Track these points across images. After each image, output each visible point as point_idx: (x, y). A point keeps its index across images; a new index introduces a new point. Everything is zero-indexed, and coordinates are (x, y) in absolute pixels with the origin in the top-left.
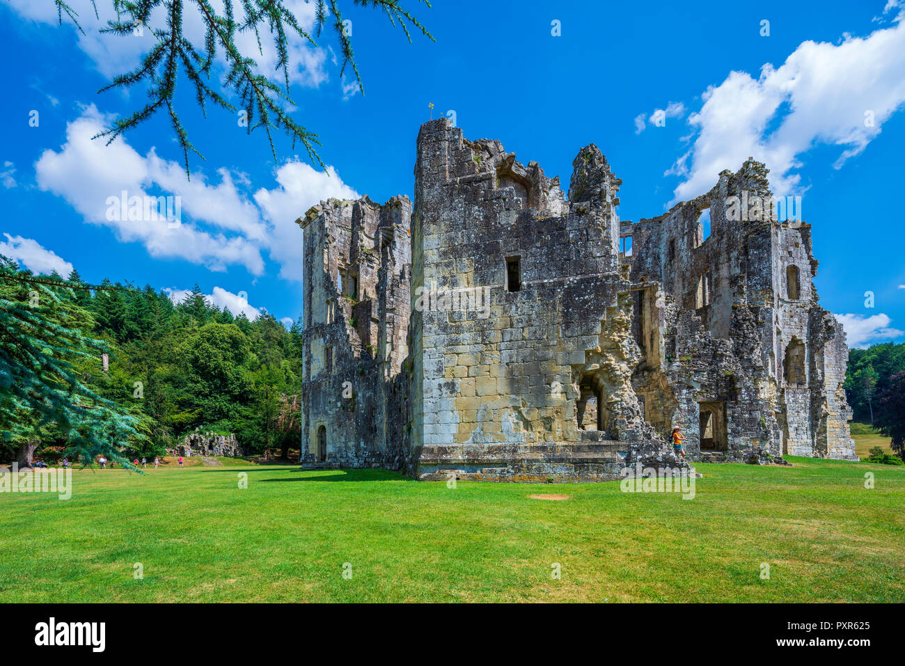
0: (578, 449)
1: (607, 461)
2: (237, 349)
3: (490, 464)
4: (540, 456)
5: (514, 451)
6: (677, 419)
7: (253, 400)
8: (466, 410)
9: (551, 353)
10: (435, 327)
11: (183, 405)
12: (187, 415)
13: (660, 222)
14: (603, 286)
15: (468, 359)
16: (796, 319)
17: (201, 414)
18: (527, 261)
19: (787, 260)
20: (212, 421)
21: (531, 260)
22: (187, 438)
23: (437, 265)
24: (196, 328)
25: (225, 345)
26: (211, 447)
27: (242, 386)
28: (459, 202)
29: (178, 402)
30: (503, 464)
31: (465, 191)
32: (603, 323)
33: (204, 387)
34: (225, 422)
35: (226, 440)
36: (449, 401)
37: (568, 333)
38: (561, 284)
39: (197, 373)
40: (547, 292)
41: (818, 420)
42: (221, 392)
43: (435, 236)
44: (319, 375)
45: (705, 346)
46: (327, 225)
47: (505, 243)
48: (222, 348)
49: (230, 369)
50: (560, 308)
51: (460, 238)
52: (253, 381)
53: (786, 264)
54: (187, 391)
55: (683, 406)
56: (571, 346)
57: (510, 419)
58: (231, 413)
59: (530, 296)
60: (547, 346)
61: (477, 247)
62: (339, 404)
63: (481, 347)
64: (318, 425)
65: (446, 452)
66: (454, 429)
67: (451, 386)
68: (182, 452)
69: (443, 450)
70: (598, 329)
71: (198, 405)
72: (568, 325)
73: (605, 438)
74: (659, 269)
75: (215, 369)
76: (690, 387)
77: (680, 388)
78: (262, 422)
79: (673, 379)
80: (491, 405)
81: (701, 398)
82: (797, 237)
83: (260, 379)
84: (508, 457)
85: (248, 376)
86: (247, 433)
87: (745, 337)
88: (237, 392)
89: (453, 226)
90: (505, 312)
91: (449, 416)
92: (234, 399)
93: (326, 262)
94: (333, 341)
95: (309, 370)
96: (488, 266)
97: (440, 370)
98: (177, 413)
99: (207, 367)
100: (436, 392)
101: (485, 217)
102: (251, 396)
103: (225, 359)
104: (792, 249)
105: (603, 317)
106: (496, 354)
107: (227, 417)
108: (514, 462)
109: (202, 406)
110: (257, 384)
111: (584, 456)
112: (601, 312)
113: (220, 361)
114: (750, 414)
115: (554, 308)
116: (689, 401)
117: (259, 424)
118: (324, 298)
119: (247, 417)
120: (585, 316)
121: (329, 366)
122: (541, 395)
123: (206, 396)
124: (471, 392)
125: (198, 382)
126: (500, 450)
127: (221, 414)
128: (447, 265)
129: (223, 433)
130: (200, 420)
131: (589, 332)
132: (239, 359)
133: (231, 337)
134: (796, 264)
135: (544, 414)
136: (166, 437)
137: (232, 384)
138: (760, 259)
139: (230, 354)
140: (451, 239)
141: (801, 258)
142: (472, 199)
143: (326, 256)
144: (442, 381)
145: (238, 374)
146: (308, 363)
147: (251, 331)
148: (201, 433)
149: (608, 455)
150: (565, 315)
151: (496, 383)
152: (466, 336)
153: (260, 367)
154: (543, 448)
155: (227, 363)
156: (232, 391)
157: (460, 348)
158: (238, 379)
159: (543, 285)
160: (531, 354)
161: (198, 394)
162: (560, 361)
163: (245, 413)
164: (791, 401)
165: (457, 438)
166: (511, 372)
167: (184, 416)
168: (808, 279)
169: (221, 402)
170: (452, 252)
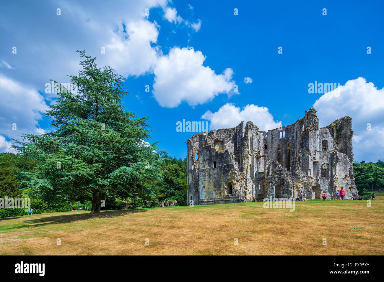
0: (225, 198)
1: (230, 200)
2: (177, 172)
3: (211, 202)
4: (219, 200)
5: (215, 199)
6: (269, 190)
7: (182, 189)
8: (207, 191)
9: (221, 180)
10: (201, 176)
11: (162, 192)
12: (163, 195)
13: (294, 125)
14: (230, 166)
15: (207, 182)
16: (325, 157)
17: (166, 194)
18: (217, 162)
19: (322, 138)
20: (170, 197)
21: (218, 161)
22: (163, 202)
23: (202, 163)
24: (165, 166)
25: (173, 172)
26: (170, 205)
27: (179, 184)
28: (205, 151)
29: (160, 191)
30: (213, 201)
31: (206, 149)
32: (230, 173)
33: (167, 186)
34: (174, 197)
35: (174, 202)
36: (204, 190)
37: (224, 176)
38: (223, 166)
39: (165, 181)
40: (220, 168)
41: (333, 188)
42: (172, 187)
43: (201, 158)
44: (191, 183)
45: (279, 171)
46: (192, 144)
47: (213, 158)
48: (173, 173)
49: (175, 179)
50: (222, 171)
51: (206, 158)
52: (182, 183)
53: (321, 140)
54: (163, 187)
55: (271, 187)
56: (224, 178)
57: (214, 193)
58: (175, 194)
59: (217, 169)
60: (220, 178)
61: (208, 159)
62: (195, 190)
63: (209, 179)
64: (191, 196)
65: (203, 200)
66: (205, 195)
67: (204, 187)
68: (161, 206)
69: (203, 199)
70: (229, 174)
71: (166, 192)
72: (224, 173)
73: (231, 196)
74: (294, 141)
75: (170, 180)
76: (272, 182)
77: (270, 183)
78: (184, 196)
79: (268, 180)
80: (211, 190)
81: (275, 185)
82: (327, 131)
83: (184, 182)
84: (214, 200)
85: (180, 181)
86: (179, 200)
87: (295, 166)
88: (177, 187)
89: (204, 156)
90: (213, 172)
91: (204, 193)
92: (176, 189)
93: (192, 153)
94: (193, 174)
95: (189, 182)
96: (210, 163)
97: (202, 184)
98: (160, 194)
99: (168, 179)
100: (202, 188)
101: (210, 153)
102: (181, 188)
103: (173, 176)
104: (324, 135)
105: (230, 172)
106: (212, 180)
107: (174, 195)
108: (214, 201)
109: (167, 192)
110: (183, 183)
111: (226, 199)
112: (230, 171)
113: (172, 177)
114: (287, 188)
115: (221, 171)
116: (272, 186)
117: (183, 197)
118: (191, 163)
119: (180, 195)
120: (227, 172)
121: (193, 181)
122: (219, 188)
123: (168, 189)
124: (207, 188)
125: (166, 184)
126: (212, 199)
127: (173, 194)
128: (203, 163)
129: (173, 200)
130: (167, 196)
131: (227, 175)
132: (178, 176)
133: (175, 169)
134: (326, 139)
135: (220, 192)
136: (157, 202)
137: (176, 184)
138: (306, 142)
139: (175, 174)
140: (204, 158)
141: (328, 137)
142: (207, 150)
143: (192, 152)
144: (203, 186)
145: (177, 181)
146: (189, 180)
147: (182, 165)
148: (167, 200)
149: (230, 199)
150: (223, 172)
151: (212, 186)
152: (207, 177)
153: (184, 178)
154: (220, 198)
155: (174, 177)
156: (175, 187)
157: (206, 179)
158: (177, 182)
159: (220, 166)
160: (218, 180)
161: (166, 188)
162: (223, 181)
163: (179, 194)
164: (322, 183)
165: (206, 197)
166: (214, 184)
167: (162, 195)
168: (331, 143)
169: (172, 190)
170: (204, 161)
